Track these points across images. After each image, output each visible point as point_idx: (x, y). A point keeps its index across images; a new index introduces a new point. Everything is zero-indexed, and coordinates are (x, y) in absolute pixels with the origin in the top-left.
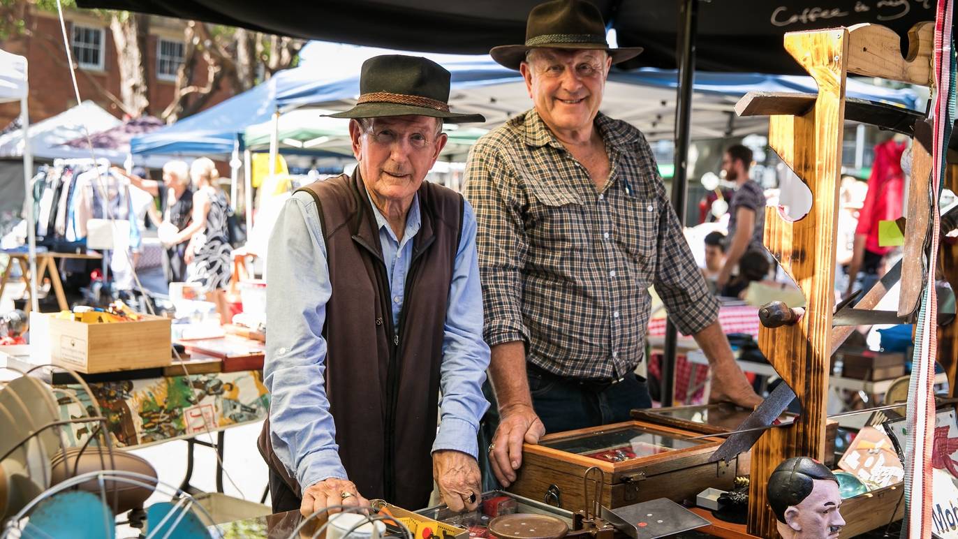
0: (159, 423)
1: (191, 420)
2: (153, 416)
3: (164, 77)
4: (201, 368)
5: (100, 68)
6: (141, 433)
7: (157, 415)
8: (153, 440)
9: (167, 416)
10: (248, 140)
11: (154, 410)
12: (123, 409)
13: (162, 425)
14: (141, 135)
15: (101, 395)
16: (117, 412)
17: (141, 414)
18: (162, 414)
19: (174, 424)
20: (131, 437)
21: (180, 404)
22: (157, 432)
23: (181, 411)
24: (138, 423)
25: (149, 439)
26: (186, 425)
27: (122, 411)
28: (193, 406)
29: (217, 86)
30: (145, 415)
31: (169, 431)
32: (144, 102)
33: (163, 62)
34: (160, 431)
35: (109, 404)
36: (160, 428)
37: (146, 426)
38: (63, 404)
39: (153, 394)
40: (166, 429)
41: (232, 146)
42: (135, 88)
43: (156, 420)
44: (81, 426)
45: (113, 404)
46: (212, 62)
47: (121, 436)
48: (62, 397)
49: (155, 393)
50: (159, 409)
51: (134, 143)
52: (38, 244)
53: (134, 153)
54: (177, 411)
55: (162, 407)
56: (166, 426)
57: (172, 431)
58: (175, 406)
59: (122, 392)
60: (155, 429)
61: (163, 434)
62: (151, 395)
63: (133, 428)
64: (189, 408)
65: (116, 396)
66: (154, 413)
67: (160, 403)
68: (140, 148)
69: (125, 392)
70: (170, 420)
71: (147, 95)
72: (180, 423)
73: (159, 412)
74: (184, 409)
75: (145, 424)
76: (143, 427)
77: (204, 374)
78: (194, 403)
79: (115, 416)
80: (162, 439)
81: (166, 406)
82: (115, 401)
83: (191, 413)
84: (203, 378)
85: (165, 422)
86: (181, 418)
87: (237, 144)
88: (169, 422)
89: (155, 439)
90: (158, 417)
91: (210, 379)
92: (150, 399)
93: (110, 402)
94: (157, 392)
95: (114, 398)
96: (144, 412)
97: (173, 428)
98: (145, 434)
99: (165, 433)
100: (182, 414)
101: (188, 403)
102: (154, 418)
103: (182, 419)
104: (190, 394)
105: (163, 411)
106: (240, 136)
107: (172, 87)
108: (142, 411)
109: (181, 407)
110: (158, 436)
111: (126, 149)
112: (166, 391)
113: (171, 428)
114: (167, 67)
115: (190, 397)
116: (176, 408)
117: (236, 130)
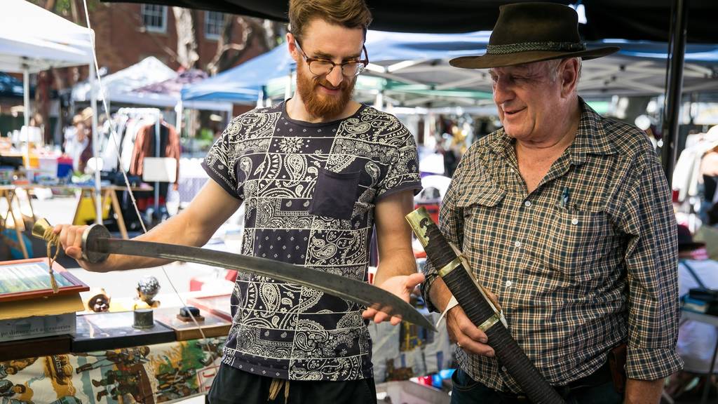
0: (174, 384)
1: (204, 379)
2: (168, 377)
3: (211, 37)
4: (213, 331)
5: (163, 30)
6: (157, 393)
7: (172, 377)
8: (168, 400)
9: (182, 378)
10: (269, 91)
11: (170, 373)
12: (140, 372)
13: (176, 386)
14: (188, 86)
15: (120, 360)
16: (134, 375)
17: (157, 377)
18: (177, 375)
19: (187, 384)
20: (149, 397)
21: (193, 366)
22: (171, 392)
23: (195, 372)
24: (155, 385)
25: (165, 398)
26: (199, 384)
27: (138, 373)
28: (205, 367)
29: (249, 44)
30: (161, 377)
31: (182, 390)
32: (194, 57)
33: (209, 25)
34: (175, 391)
35: (127, 368)
36: (176, 388)
37: (162, 387)
38: (85, 370)
39: (169, 358)
40: (180, 388)
41: (257, 96)
42: (188, 46)
43: (171, 381)
44: (101, 388)
45: (131, 367)
46: (245, 25)
47: (138, 397)
48: (83, 364)
49: (171, 357)
50: (174, 371)
51: (183, 92)
52: (103, 178)
53: (183, 99)
54: (191, 372)
55: (177, 369)
56: (180, 386)
57: (186, 391)
58: (188, 368)
59: (139, 356)
60: (170, 389)
61: (177, 393)
62: (167, 359)
63: (150, 389)
64: (201, 369)
65: (134, 360)
66: (169, 375)
67: (175, 366)
68: (188, 96)
69: (142, 356)
70: (184, 380)
71: (197, 51)
72: (193, 382)
73: (174, 374)
74: (197, 371)
75: (161, 385)
76: (159, 388)
77: (216, 337)
78: (207, 364)
79: (132, 378)
80: (176, 398)
81: (180, 368)
82: (132, 365)
83: (204, 373)
84: (215, 341)
85: (179, 382)
86: (194, 378)
87: (261, 94)
88: (183, 383)
89: (170, 398)
90: (173, 379)
91: (222, 341)
92: (166, 362)
93: (128, 366)
94: (172, 356)
95: (132, 362)
96: (161, 375)
97: (187, 387)
98: (160, 394)
99: (179, 393)
100: (195, 375)
101: (201, 365)
102: (169, 380)
103: (196, 379)
104: (203, 356)
105: (177, 373)
106: (264, 88)
107: (215, 44)
108: (158, 374)
109: (194, 369)
110: (173, 395)
111: (178, 96)
112: (180, 355)
113: (185, 387)
114: (213, 29)
115: (203, 359)
116: (190, 370)
117: (261, 83)
